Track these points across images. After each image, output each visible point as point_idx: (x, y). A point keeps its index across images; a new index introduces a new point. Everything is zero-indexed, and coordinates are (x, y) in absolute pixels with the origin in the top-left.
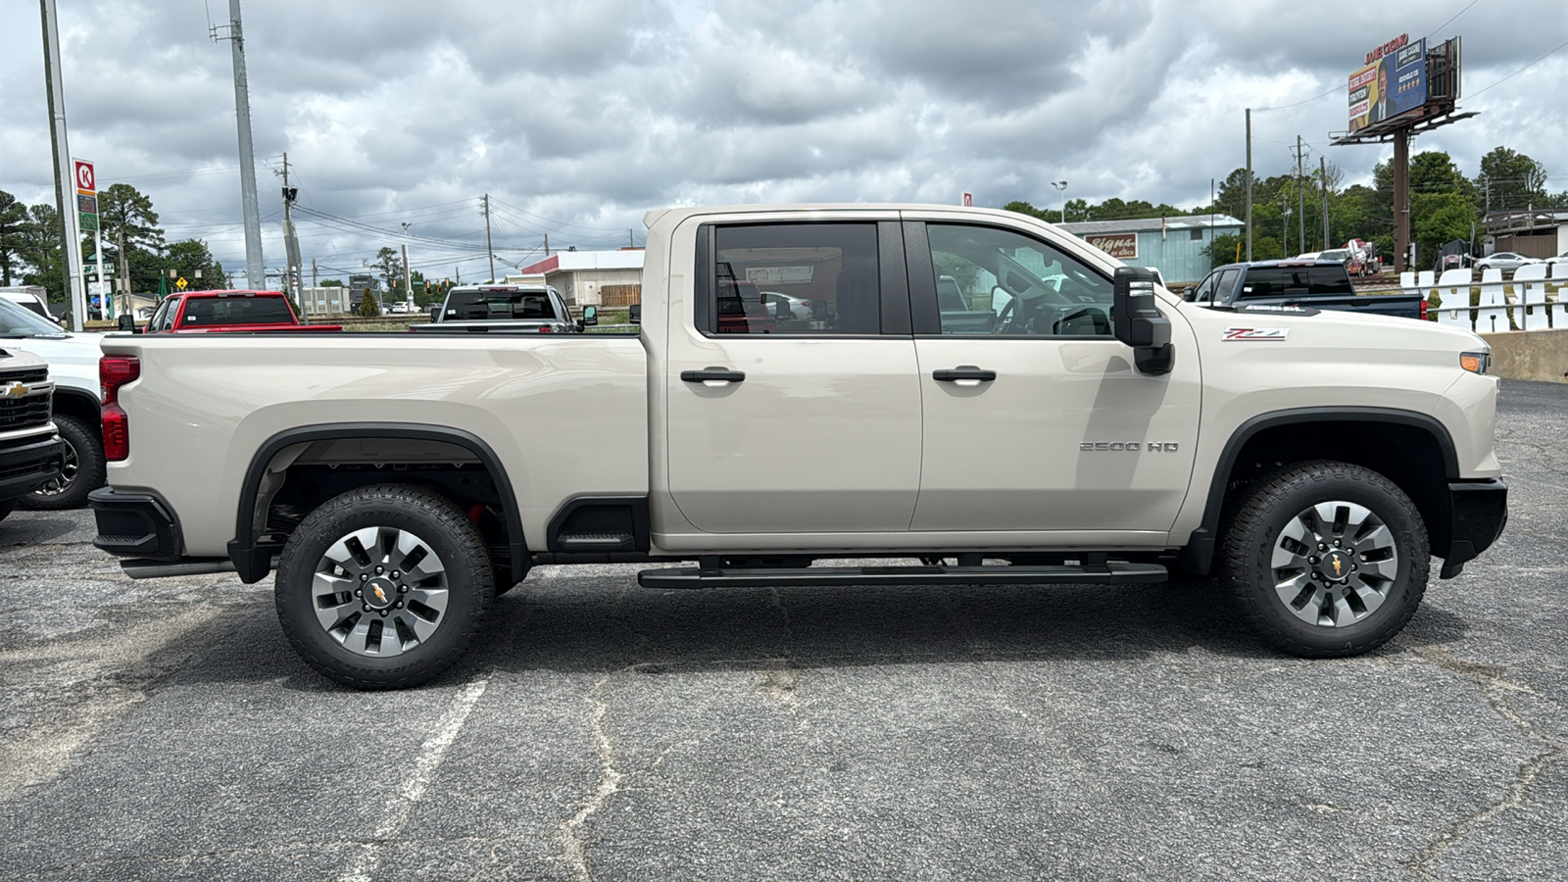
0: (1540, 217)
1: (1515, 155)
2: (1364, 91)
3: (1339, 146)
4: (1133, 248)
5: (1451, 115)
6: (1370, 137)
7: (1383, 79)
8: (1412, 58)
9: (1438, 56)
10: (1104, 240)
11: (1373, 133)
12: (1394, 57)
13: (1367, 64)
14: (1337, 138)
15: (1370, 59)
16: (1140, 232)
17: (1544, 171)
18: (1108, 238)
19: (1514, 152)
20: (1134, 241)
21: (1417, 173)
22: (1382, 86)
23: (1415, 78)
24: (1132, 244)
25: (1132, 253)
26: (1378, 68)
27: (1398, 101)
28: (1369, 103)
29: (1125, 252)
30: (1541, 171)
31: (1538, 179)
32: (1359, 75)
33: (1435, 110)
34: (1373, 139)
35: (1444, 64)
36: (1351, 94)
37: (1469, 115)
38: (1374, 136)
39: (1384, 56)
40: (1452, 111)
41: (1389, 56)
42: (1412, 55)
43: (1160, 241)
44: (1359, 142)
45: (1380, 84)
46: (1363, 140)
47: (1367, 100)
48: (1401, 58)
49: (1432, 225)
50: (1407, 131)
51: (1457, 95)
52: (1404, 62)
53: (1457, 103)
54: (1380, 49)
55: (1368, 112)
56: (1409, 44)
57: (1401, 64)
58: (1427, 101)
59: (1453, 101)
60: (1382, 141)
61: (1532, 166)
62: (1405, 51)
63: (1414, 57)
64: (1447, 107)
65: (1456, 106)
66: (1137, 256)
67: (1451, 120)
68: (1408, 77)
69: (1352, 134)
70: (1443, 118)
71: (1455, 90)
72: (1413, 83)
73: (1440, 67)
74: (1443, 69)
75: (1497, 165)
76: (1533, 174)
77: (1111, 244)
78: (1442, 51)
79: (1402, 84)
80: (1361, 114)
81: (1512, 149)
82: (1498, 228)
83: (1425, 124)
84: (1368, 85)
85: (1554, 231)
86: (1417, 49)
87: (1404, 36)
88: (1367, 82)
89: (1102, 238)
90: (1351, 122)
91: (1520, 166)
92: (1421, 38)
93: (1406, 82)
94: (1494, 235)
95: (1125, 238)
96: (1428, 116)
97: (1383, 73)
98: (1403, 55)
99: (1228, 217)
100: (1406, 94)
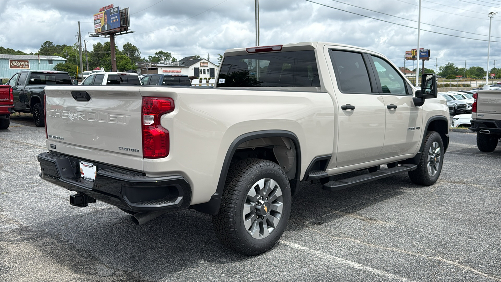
0: (153, 65)
1: (132, 45)
2: (99, 20)
3: (92, 37)
4: (28, 65)
5: (127, 31)
6: (101, 35)
7: (106, 17)
8: (115, 12)
9: (123, 13)
10: (17, 61)
11: (103, 34)
12: (109, 11)
13: (100, 12)
14: (92, 34)
15: (101, 10)
16: (30, 60)
17: (140, 51)
18: (18, 61)
19: (132, 44)
20: (28, 63)
21: (106, 48)
22: (106, 19)
23: (116, 19)
24: (28, 64)
25: (28, 67)
26: (104, 14)
27: (111, 25)
28: (102, 24)
29: (25, 66)
30: (139, 51)
31: (139, 53)
32: (98, 15)
33: (123, 29)
34: (102, 36)
35: (124, 15)
36: (95, 21)
37: (132, 32)
38: (103, 35)
39: (106, 10)
40: (128, 30)
41: (108, 11)
42: (115, 11)
43: (38, 63)
44: (98, 36)
45: (105, 19)
46: (99, 36)
47: (101, 24)
48: (111, 12)
49: (122, 64)
50: (114, 35)
51: (129, 26)
52: (112, 13)
53: (129, 28)
54: (104, 8)
55: (101, 27)
56: (114, 7)
57: (111, 14)
58: (121, 26)
59: (128, 27)
60: (105, 37)
61: (137, 49)
62: (113, 10)
63: (116, 12)
64: (126, 29)
65: (129, 29)
66: (30, 68)
67: (127, 33)
68: (114, 18)
69: (96, 34)
70: (125, 32)
71: (128, 24)
72: (116, 20)
73: (123, 16)
74: (124, 17)
75: (128, 48)
76: (137, 52)
77: (20, 63)
78: (124, 11)
79: (112, 20)
80: (99, 28)
81: (131, 43)
82: (142, 67)
83: (120, 33)
84: (101, 19)
85: (157, 69)
86: (116, 9)
87: (112, 5)
88: (100, 18)
89: (16, 61)
90: (95, 30)
91: (134, 49)
92: (118, 6)
93: (114, 19)
94: (141, 69)
95: (25, 61)
96: (121, 31)
97: (106, 15)
98: (112, 11)
99: (60, 57)
100: (113, 23)
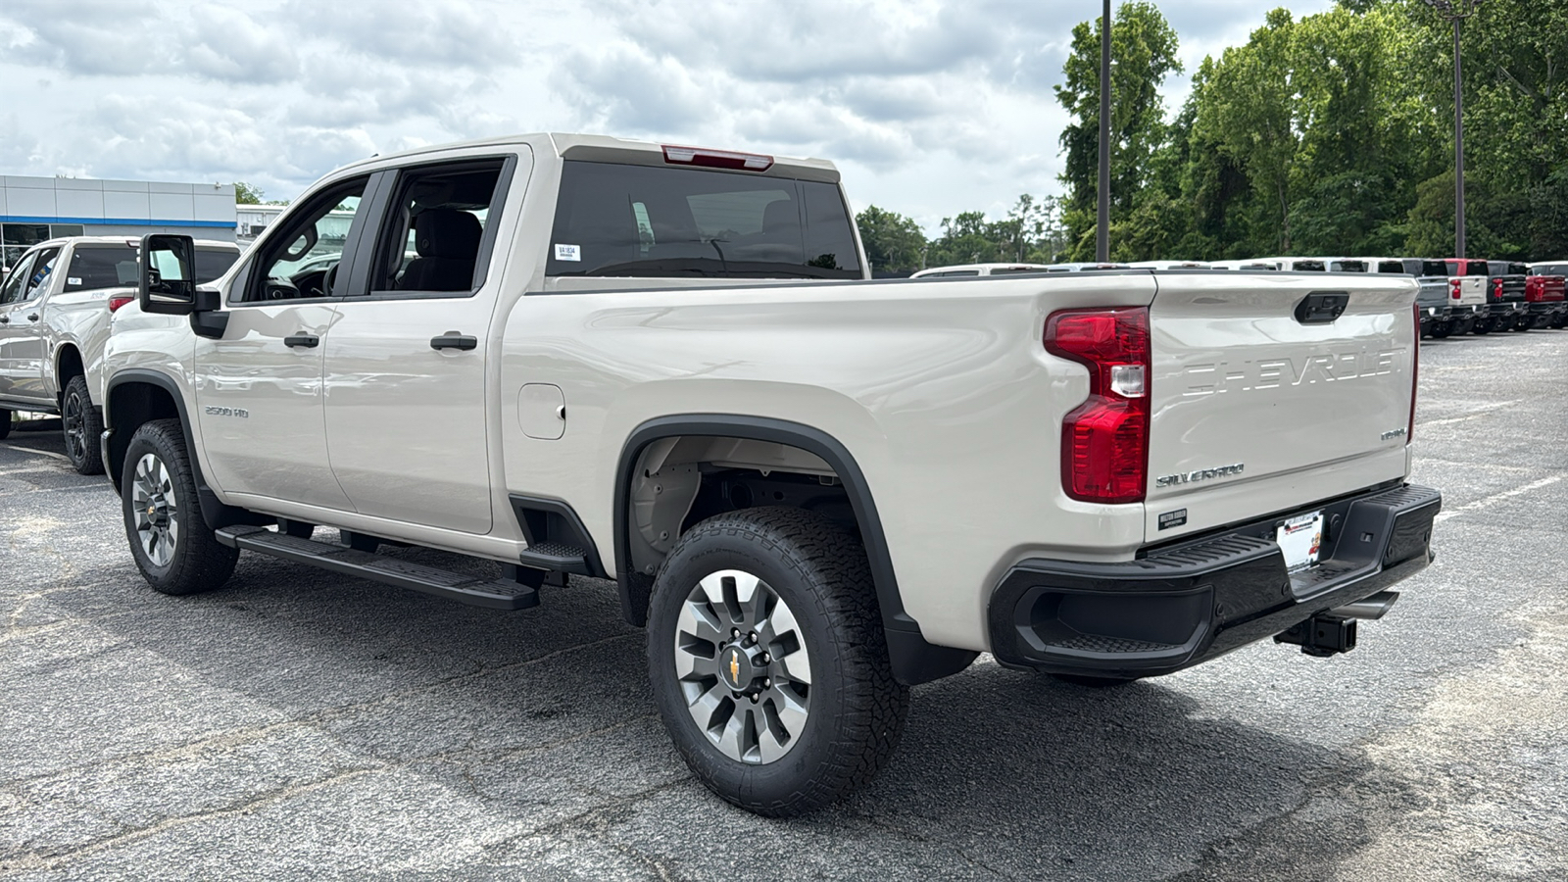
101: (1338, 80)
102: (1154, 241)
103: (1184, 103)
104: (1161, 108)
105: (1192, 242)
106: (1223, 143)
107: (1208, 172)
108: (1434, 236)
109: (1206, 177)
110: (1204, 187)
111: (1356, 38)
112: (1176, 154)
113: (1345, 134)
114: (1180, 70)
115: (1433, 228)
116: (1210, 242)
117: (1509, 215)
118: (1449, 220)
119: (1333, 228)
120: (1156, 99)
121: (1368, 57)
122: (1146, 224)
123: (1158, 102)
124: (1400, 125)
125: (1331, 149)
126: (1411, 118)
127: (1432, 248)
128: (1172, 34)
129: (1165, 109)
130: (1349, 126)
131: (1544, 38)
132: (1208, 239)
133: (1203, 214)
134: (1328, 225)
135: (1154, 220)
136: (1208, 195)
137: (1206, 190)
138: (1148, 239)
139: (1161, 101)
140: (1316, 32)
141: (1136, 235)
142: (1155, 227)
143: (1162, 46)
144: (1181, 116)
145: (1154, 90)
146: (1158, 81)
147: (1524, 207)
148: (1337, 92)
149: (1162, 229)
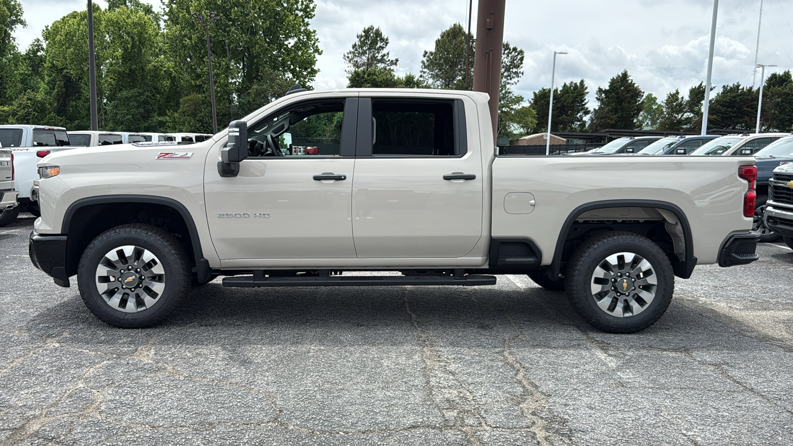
101: (127, 43)
102: (30, 117)
103: (31, 43)
104: (14, 44)
105: (52, 119)
106: (67, 69)
107: (58, 83)
108: (191, 124)
109: (56, 85)
110: (56, 90)
111: (135, 24)
112: (29, 70)
113: (130, 70)
114: (25, 25)
115: (190, 120)
116: (62, 120)
117: (222, 116)
118: (197, 116)
119: (130, 116)
120: (11, 39)
121: (140, 34)
122: (24, 108)
123: (13, 41)
124: (156, 68)
125: (123, 77)
126: (161, 66)
127: (191, 129)
128: (19, 5)
129: (17, 45)
130: (134, 67)
131: (229, 39)
132: (61, 118)
133: (56, 104)
134: (127, 114)
135: (29, 106)
136: (58, 95)
137: (57, 92)
138: (26, 116)
139: (14, 41)
140: (116, 18)
141: (18, 113)
142: (30, 110)
143: (14, 11)
144: (30, 50)
145: (10, 34)
146: (12, 29)
147: (228, 113)
148: (125, 50)
149: (34, 111)
